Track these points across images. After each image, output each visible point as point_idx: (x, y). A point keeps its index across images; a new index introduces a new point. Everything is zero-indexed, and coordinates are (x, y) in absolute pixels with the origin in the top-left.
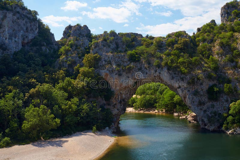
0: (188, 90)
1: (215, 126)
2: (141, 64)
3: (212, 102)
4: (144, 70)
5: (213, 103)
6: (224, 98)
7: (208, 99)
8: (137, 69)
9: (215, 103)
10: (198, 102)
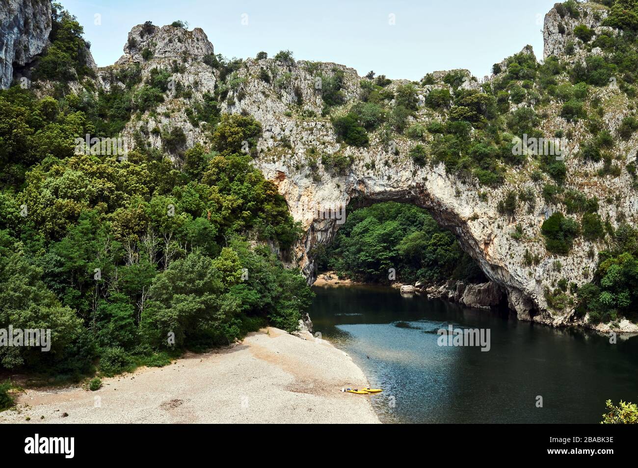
0: (498, 225)
1: (565, 315)
2: (371, 152)
3: (556, 257)
4: (382, 169)
5: (558, 259)
6: (584, 248)
7: (545, 250)
8: (363, 166)
9: (561, 259)
10: (522, 256)
